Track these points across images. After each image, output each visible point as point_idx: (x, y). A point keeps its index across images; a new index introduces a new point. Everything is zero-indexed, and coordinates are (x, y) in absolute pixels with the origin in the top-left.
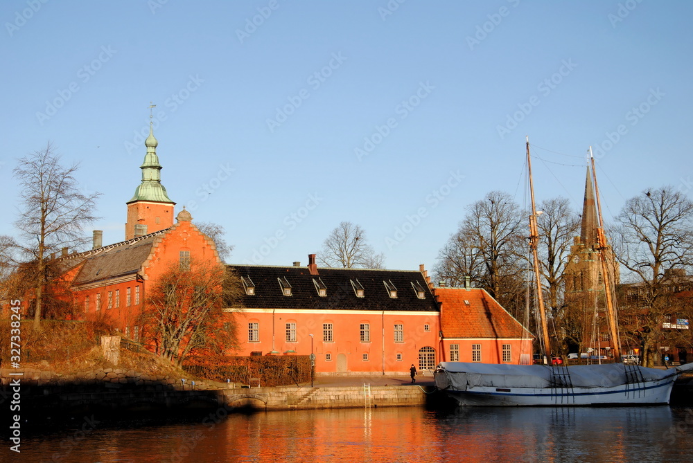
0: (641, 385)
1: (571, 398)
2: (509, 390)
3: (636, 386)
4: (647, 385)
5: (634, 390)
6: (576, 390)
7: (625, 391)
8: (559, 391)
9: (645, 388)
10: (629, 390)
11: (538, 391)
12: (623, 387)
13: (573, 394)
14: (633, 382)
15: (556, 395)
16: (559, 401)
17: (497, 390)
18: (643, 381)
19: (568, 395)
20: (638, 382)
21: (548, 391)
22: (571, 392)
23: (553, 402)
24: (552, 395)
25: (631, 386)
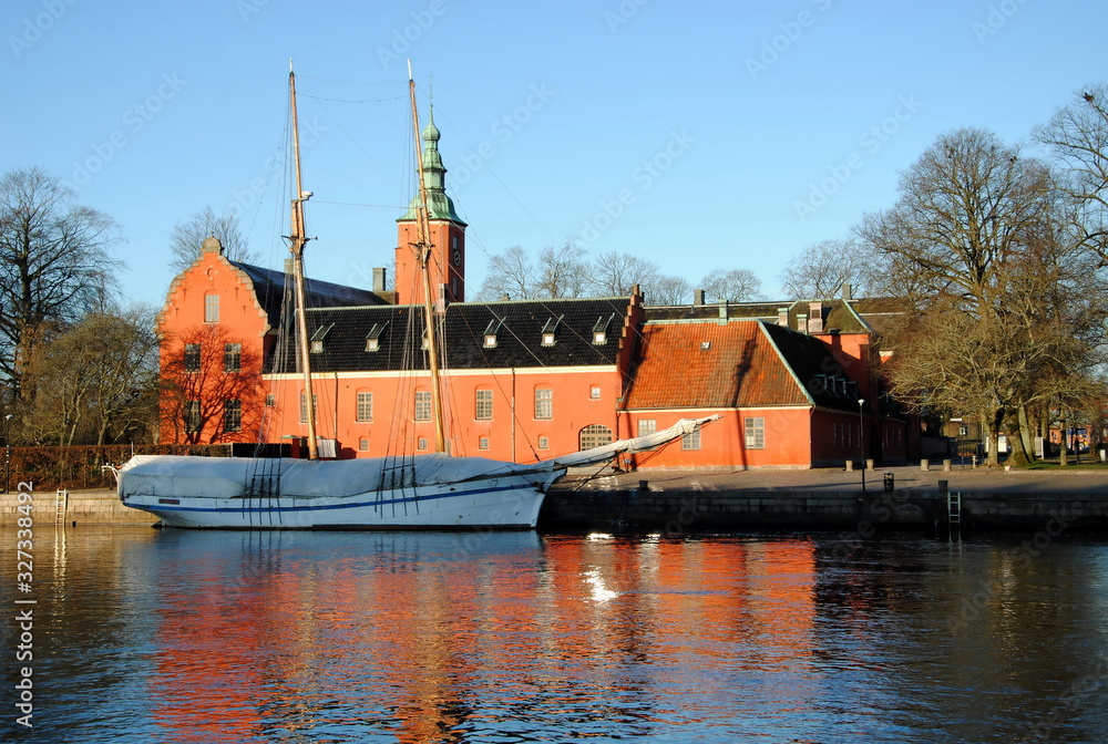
0: (410, 493)
1: (275, 515)
2: (178, 502)
3: (398, 494)
4: (422, 492)
5: (393, 501)
6: (285, 502)
7: (376, 503)
8: (255, 503)
9: (417, 499)
10: (382, 502)
11: (221, 504)
12: (372, 497)
13: (280, 509)
14: (393, 487)
15: (251, 510)
16: (256, 520)
17: (161, 501)
18: (414, 485)
19: (270, 509)
20: (402, 486)
21: (238, 503)
22: (276, 506)
23: (246, 523)
24: (243, 510)
25: (387, 495)
